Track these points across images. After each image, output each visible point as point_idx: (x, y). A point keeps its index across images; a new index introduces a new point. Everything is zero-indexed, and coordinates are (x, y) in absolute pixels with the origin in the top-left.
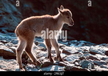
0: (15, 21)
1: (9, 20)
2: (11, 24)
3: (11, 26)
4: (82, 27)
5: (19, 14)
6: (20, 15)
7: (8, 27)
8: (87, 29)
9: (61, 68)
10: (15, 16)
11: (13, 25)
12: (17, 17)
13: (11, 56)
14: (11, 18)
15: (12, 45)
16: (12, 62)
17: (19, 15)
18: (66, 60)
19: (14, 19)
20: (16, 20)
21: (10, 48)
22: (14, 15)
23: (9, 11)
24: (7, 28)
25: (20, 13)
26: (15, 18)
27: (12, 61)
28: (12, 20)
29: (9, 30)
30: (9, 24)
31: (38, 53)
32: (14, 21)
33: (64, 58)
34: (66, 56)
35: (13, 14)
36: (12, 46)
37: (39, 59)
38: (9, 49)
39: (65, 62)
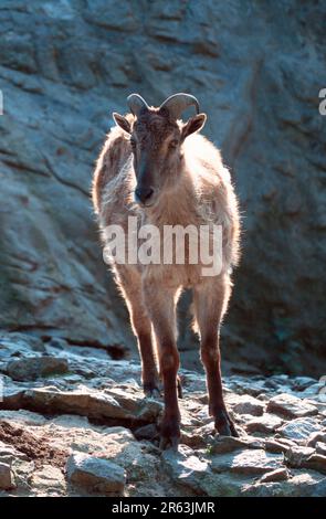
0: (88, 313)
1: (71, 308)
2: (78, 319)
3: (78, 325)
4: (282, 336)
5: (100, 292)
6: (104, 294)
7: (70, 330)
8: (295, 344)
9: (273, 459)
10: (88, 298)
11: (84, 324)
12: (94, 300)
13: (111, 418)
14: (75, 303)
15: (110, 383)
16: (116, 436)
17: (100, 295)
18: (282, 434)
19: (85, 305)
20: (92, 308)
21: (109, 393)
22: (86, 294)
23: (72, 282)
24: (66, 333)
25: (103, 290)
26: (88, 302)
27: (117, 432)
28: (80, 310)
29: (73, 338)
30: (71, 319)
31: (193, 410)
32: (84, 312)
33: (277, 427)
34: (283, 423)
35: (83, 290)
36: (111, 388)
37: (199, 430)
38: (107, 396)
39: (282, 440)
